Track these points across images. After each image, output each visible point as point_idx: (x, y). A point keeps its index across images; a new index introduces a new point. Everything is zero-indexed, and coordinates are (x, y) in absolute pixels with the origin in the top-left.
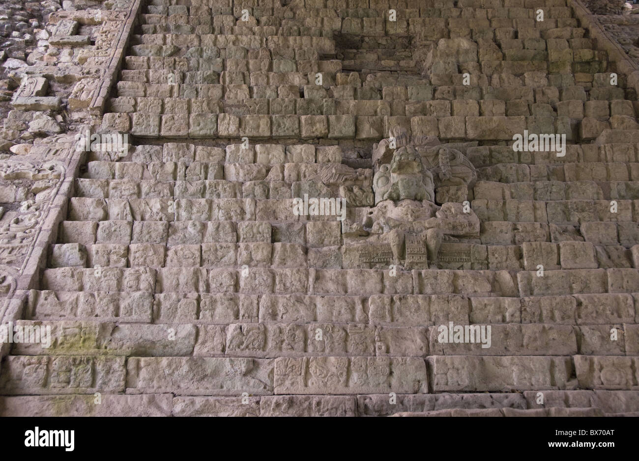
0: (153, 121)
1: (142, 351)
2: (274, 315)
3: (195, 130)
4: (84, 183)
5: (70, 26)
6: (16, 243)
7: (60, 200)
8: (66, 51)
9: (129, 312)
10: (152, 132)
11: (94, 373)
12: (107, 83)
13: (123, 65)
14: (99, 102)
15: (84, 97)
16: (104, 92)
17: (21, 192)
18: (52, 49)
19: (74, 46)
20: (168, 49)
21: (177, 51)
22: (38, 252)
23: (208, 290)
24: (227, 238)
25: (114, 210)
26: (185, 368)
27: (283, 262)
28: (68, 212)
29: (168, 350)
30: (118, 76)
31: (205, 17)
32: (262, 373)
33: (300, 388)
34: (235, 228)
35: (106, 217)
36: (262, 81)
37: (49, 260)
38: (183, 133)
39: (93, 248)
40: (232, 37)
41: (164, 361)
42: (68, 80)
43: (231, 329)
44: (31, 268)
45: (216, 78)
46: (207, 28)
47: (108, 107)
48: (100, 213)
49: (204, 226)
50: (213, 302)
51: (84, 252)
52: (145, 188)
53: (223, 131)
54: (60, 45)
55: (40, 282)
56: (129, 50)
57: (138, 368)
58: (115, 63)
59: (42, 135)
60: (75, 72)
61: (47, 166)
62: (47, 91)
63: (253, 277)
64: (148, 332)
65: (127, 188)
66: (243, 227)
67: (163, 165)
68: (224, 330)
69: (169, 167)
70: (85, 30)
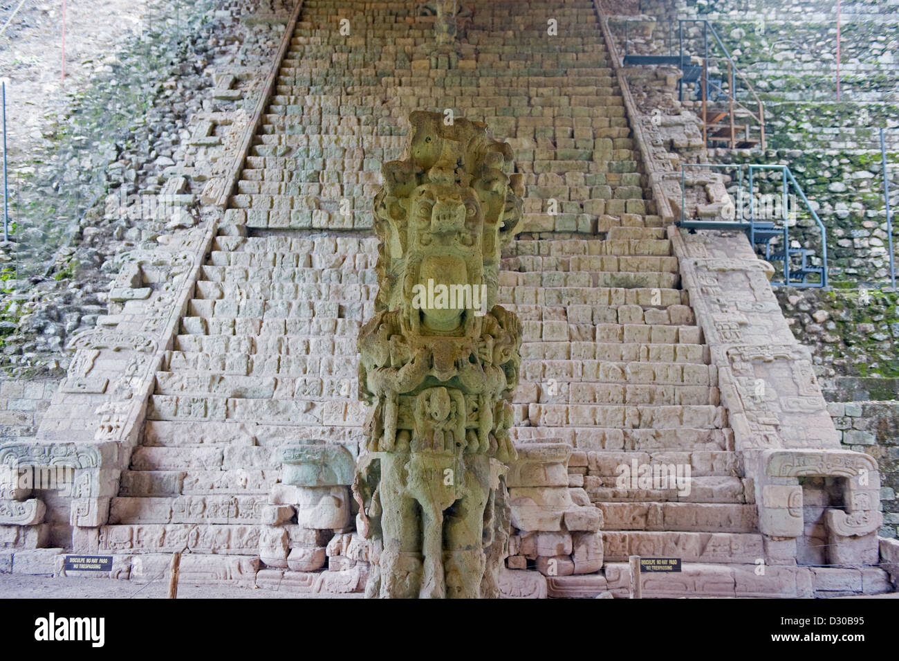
0: (263, 216)
1: (239, 395)
2: (330, 372)
3: (295, 223)
4: (208, 269)
5: (207, 127)
6: (158, 316)
7: (190, 283)
8: (202, 150)
9: (232, 367)
10: (262, 224)
11: (206, 408)
12: (231, 182)
13: (246, 165)
14: (223, 200)
15: (212, 195)
16: (227, 191)
17: (163, 275)
18: (192, 149)
19: (208, 146)
20: (281, 149)
21: (289, 151)
22: (173, 323)
23: (288, 353)
24: (306, 313)
25: (227, 291)
26: (265, 406)
27: (343, 333)
28: (196, 293)
29: (255, 394)
30: (241, 176)
31: (315, 117)
32: (316, 411)
33: (340, 422)
34: (312, 306)
35: (222, 296)
36: (353, 180)
37: (181, 329)
38: (285, 225)
39: (210, 320)
40: (334, 137)
41: (252, 402)
42: (202, 179)
43: (299, 382)
44: (168, 335)
45: (315, 177)
46: (315, 128)
47: (230, 204)
48: (218, 293)
49: (290, 305)
50: (289, 361)
51: (205, 323)
52: (251, 274)
53: (316, 225)
54: (198, 145)
55: (175, 346)
56: (251, 151)
57: (235, 406)
58: (238, 164)
59: (181, 227)
60: (206, 173)
61: (181, 255)
62: (187, 189)
63: (319, 343)
64: (244, 382)
65: (238, 274)
66: (318, 304)
67: (266, 254)
68: (294, 381)
69: (270, 256)
70: (218, 130)
